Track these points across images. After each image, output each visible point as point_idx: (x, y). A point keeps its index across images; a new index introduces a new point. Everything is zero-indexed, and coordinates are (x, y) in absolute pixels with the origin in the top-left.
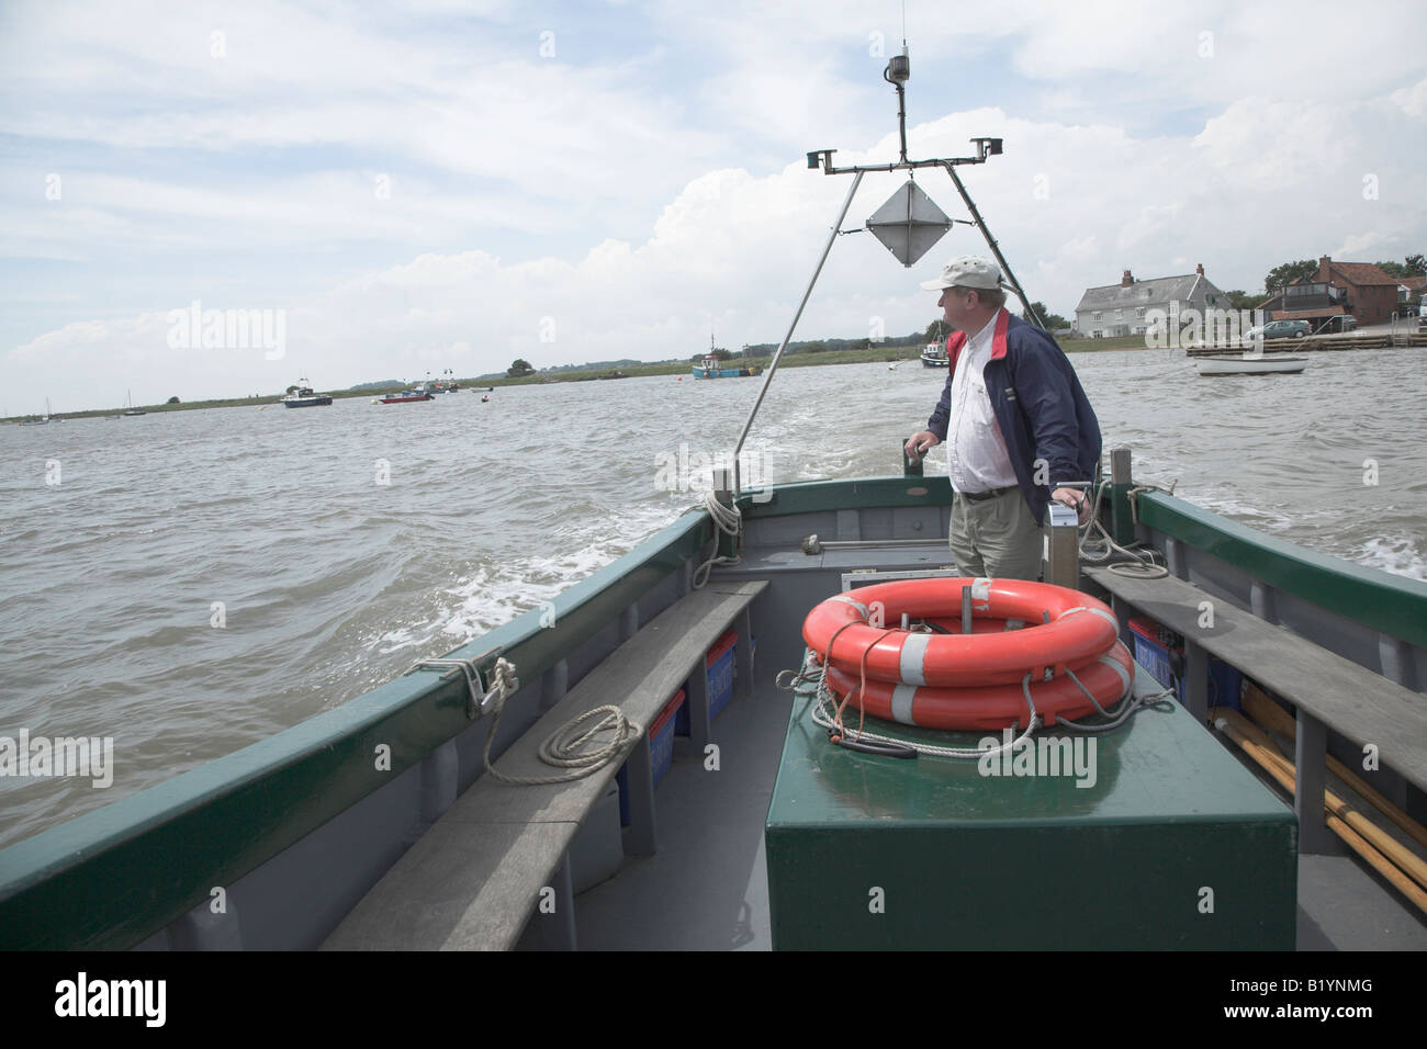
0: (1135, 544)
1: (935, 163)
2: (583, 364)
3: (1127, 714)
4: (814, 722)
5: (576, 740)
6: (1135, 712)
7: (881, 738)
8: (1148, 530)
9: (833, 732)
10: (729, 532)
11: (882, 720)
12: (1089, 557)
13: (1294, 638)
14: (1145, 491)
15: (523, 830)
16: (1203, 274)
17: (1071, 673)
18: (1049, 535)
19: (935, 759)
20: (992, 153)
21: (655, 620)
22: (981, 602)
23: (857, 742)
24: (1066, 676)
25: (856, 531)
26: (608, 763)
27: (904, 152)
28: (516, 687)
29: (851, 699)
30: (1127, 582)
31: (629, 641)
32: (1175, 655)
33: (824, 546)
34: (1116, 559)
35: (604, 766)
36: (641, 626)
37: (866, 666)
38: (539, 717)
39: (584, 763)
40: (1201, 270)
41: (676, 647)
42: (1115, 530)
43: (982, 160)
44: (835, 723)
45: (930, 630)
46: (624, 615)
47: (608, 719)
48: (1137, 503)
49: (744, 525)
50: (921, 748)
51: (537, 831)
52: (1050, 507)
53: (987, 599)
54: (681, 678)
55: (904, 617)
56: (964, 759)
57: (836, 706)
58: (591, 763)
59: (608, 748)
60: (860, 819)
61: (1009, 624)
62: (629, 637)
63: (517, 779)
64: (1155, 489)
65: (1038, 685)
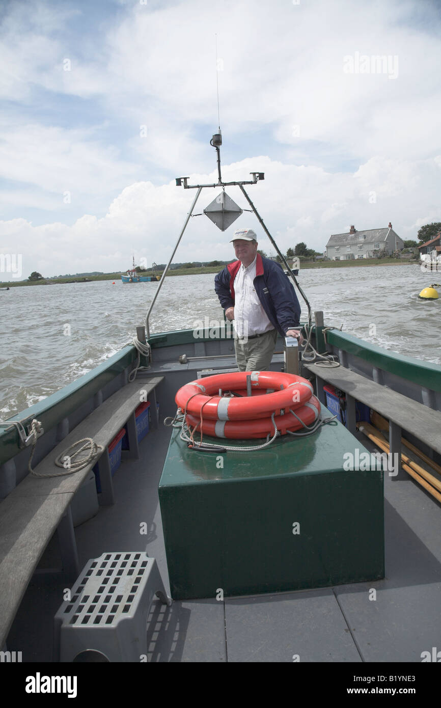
0: (326, 353)
1: (234, 183)
2: (75, 274)
3: (317, 427)
4: (181, 439)
5: (73, 455)
6: (321, 426)
7: (210, 444)
8: (332, 347)
9: (189, 443)
10: (145, 355)
11: (211, 437)
12: (306, 359)
13: (390, 391)
14: (330, 329)
15: (46, 498)
16: (391, 227)
17: (292, 411)
18: (286, 351)
19: (234, 452)
20: (260, 179)
21: (110, 398)
22: (255, 382)
23: (200, 447)
24: (290, 412)
25: (203, 352)
26: (88, 464)
27: (220, 178)
28: (42, 432)
29: (197, 428)
30: (322, 370)
31: (99, 407)
32: (342, 400)
33: (189, 359)
34: (318, 360)
35: (86, 466)
36: (104, 401)
37: (203, 413)
38: (55, 446)
39: (77, 465)
40: (390, 226)
41: (120, 409)
42: (317, 347)
43: (255, 182)
44: (190, 439)
45: (233, 395)
46: (96, 395)
47: (87, 444)
48: (326, 335)
49: (152, 351)
50: (228, 448)
51: (55, 498)
52: (286, 339)
53: (257, 380)
54: (122, 424)
55: (220, 391)
56: (247, 451)
57: (190, 433)
58: (80, 465)
59: (87, 458)
60: (200, 481)
61: (268, 391)
62: (98, 406)
63: (45, 475)
64: (334, 328)
65: (278, 417)
